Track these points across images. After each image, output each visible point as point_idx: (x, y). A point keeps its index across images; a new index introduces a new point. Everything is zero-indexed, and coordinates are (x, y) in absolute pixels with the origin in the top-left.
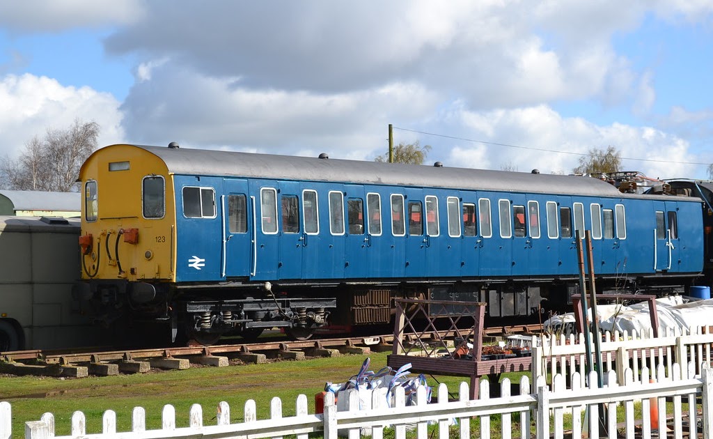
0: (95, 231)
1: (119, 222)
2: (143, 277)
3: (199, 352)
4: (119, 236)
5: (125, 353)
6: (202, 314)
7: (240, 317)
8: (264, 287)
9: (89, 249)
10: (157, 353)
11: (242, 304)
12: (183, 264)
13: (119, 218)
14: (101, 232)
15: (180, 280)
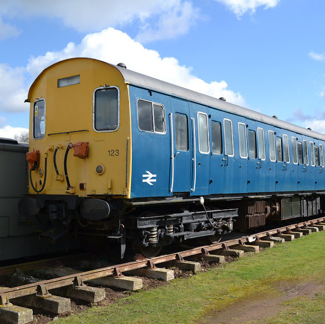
0: (42, 147)
1: (68, 137)
2: (93, 193)
3: (144, 265)
4: (68, 150)
5: (76, 278)
6: (150, 229)
7: (179, 231)
8: (199, 202)
9: (36, 165)
10: (107, 271)
11: (181, 217)
12: (137, 179)
13: (68, 133)
14: (49, 148)
15: (135, 196)
